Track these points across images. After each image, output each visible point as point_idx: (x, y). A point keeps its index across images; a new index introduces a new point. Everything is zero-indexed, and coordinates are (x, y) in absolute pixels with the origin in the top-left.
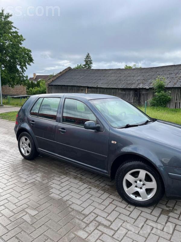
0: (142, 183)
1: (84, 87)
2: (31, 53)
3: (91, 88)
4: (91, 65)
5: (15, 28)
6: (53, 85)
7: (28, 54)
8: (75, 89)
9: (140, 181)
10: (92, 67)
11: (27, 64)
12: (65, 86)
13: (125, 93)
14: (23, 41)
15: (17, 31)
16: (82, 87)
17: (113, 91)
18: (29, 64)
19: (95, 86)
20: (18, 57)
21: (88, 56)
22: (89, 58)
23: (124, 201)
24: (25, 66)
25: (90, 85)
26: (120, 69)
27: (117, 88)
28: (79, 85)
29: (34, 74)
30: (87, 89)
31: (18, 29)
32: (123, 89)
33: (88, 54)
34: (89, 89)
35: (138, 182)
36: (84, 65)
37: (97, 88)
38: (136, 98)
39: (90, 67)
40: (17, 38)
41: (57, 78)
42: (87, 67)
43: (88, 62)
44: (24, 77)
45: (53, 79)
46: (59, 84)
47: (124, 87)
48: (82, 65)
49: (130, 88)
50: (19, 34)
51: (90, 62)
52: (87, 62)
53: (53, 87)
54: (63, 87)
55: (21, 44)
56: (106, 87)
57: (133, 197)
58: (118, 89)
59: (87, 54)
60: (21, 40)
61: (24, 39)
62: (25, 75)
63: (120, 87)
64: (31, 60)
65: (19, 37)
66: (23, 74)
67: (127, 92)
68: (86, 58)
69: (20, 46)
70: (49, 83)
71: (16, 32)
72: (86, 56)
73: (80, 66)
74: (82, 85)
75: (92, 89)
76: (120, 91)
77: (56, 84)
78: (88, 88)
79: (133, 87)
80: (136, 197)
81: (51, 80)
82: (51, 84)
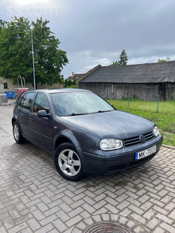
0: (71, 161)
1: (110, 83)
2: (66, 55)
3: (117, 83)
4: (126, 61)
5: (52, 33)
6: (83, 83)
7: (63, 56)
8: (102, 86)
9: (70, 159)
10: (127, 63)
11: (62, 64)
12: (93, 83)
13: (149, 87)
14: (58, 44)
15: (54, 35)
16: (108, 83)
17: (138, 86)
18: (64, 65)
19: (121, 82)
20: (54, 59)
21: (123, 53)
22: (124, 55)
23: (61, 177)
24: (61, 66)
25: (116, 82)
26: (148, 63)
27: (141, 83)
28: (105, 82)
29: (73, 73)
30: (113, 85)
31: (54, 34)
32: (148, 84)
33: (124, 51)
34: (115, 85)
35: (69, 160)
36: (119, 62)
37: (122, 83)
38: (160, 92)
39: (125, 63)
40: (54, 42)
41: (88, 76)
42: (123, 64)
43: (124, 58)
44: (60, 76)
45: (84, 77)
46: (88, 82)
47: (149, 82)
48: (118, 62)
49: (155, 83)
50: (56, 38)
51: (125, 59)
52: (122, 58)
53: (83, 84)
54: (92, 84)
55: (57, 47)
56: (131, 82)
57: (65, 172)
58: (143, 84)
59: (122, 51)
60: (57, 43)
61: (60, 43)
62: (61, 75)
63: (145, 82)
64: (66, 61)
65: (55, 41)
66: (60, 74)
67: (152, 87)
68: (121, 55)
69: (57, 49)
70: (80, 80)
71: (53, 37)
72: (121, 53)
73: (116, 63)
74: (108, 82)
75: (118, 85)
76: (145, 86)
77: (86, 82)
78: (114, 83)
79: (158, 81)
80: (68, 172)
81: (82, 78)
82: (81, 82)
